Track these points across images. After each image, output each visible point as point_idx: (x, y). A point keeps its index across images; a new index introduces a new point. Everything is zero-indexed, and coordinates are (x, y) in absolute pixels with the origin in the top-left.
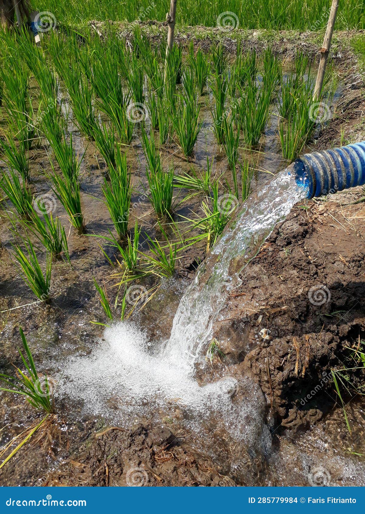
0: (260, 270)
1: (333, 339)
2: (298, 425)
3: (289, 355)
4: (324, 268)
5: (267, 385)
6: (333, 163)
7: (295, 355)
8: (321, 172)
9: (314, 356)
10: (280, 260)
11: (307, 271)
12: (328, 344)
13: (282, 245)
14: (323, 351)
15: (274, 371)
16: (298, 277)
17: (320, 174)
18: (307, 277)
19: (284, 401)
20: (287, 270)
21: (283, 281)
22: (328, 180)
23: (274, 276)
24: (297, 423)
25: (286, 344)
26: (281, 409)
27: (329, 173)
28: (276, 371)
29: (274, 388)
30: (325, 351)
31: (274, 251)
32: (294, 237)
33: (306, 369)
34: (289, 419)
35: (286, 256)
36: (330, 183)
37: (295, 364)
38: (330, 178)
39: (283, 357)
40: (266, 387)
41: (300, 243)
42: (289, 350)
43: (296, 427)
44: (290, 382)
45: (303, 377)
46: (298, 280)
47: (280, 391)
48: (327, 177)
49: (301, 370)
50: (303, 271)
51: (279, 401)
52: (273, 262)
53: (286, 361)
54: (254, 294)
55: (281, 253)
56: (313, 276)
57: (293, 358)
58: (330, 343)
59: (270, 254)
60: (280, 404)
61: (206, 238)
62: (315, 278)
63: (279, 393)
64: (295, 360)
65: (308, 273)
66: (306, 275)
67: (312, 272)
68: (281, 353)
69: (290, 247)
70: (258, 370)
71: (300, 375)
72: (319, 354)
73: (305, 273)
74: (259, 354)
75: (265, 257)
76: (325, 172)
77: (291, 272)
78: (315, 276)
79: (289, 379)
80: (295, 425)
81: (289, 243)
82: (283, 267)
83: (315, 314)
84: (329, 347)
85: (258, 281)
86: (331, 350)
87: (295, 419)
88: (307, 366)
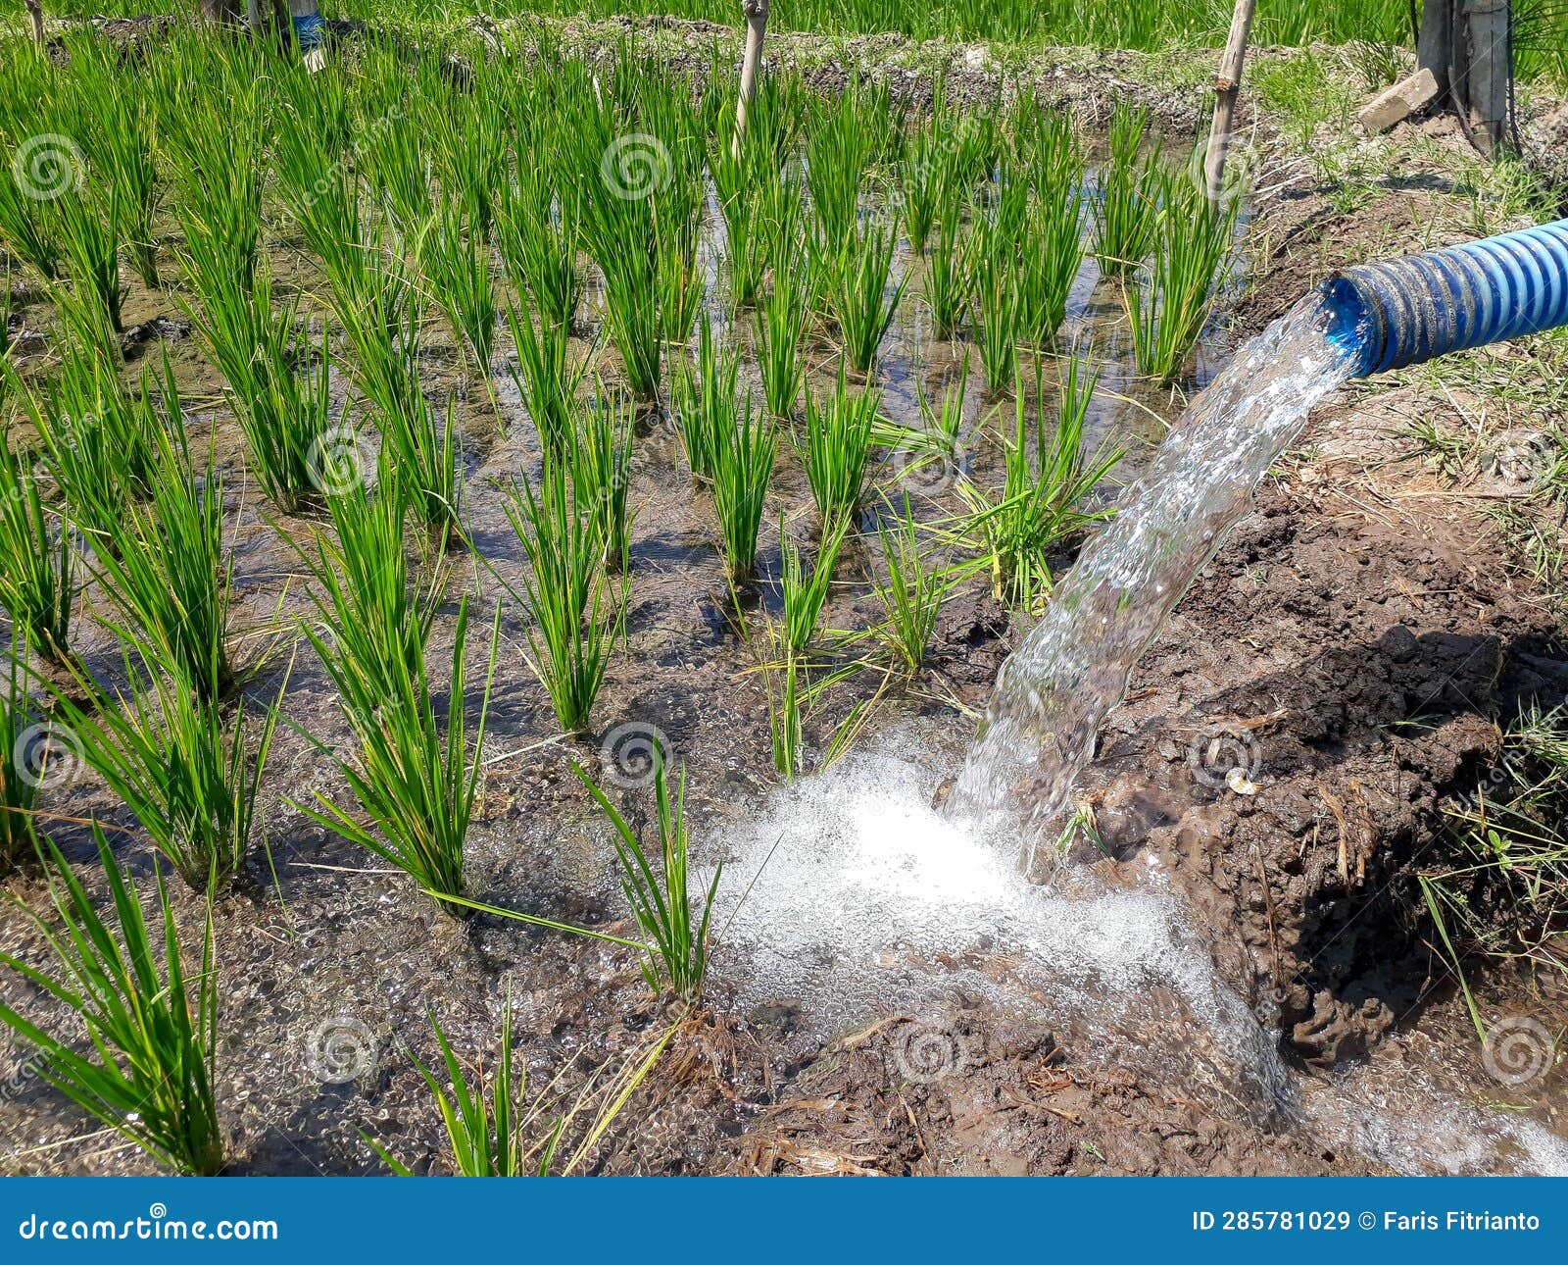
0: (1188, 628)
1: (1420, 788)
2: (1341, 1036)
3: (1317, 830)
4: (1361, 613)
5: (1259, 919)
6: (1423, 284)
7: (1332, 827)
8: (1400, 305)
9: (1380, 829)
10: (1238, 599)
11: (1321, 620)
12: (1411, 801)
13: (1237, 560)
14: (1402, 818)
15: (1279, 874)
16: (1302, 636)
17: (1396, 310)
18: (1326, 635)
19: (1305, 965)
20: (1268, 620)
21: (1261, 650)
22: (1414, 325)
23: (1229, 642)
24: (1336, 1031)
25: (1303, 799)
26: (1297, 988)
27: (1415, 307)
28: (1284, 874)
29: (1280, 925)
30: (1405, 817)
31: (1217, 577)
32: (1262, 543)
33: (1366, 862)
34: (1317, 1020)
35: (1257, 587)
36: (1418, 331)
37: (1336, 850)
38: (1418, 320)
39: (1300, 834)
40: (1257, 925)
41: (1280, 556)
42: (1315, 815)
43: (1334, 1045)
44: (1326, 903)
45: (1360, 883)
46: (1302, 642)
47: (1297, 932)
48: (1413, 316)
49: (1355, 867)
50: (1312, 620)
51: (1292, 963)
52: (1219, 604)
53: (1309, 844)
54: (1183, 689)
55: (1238, 581)
56: (1340, 631)
57: (1330, 835)
58: (1414, 797)
59: (1208, 585)
60: (1294, 973)
61: (989, 570)
62: (1346, 637)
63: (1292, 937)
64: (1336, 840)
65: (1327, 625)
66: (1322, 631)
67: (1337, 620)
68: (1296, 824)
69: (1260, 568)
70: (1232, 879)
71: (1353, 879)
72: (1392, 824)
73: (1317, 624)
74: (1232, 833)
75: (1193, 593)
76: (1408, 306)
77: (1281, 624)
78: (1347, 632)
79: (1323, 893)
80: (1331, 1039)
81: (1254, 558)
82: (1250, 618)
83: (1366, 725)
84: (1414, 807)
85: (1187, 656)
86: (1417, 816)
87: (1332, 1021)
88: (1369, 854)
